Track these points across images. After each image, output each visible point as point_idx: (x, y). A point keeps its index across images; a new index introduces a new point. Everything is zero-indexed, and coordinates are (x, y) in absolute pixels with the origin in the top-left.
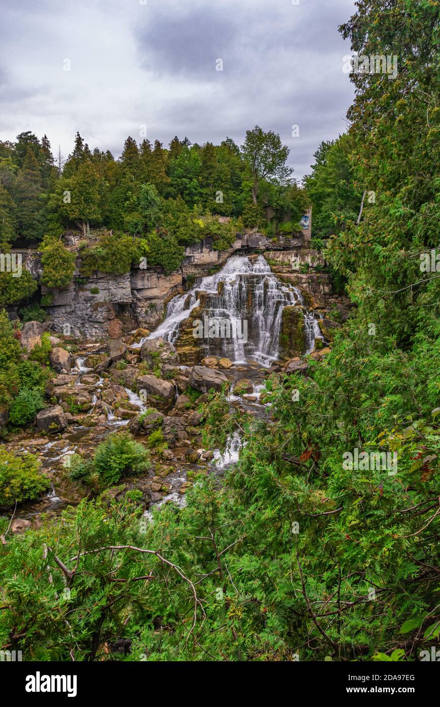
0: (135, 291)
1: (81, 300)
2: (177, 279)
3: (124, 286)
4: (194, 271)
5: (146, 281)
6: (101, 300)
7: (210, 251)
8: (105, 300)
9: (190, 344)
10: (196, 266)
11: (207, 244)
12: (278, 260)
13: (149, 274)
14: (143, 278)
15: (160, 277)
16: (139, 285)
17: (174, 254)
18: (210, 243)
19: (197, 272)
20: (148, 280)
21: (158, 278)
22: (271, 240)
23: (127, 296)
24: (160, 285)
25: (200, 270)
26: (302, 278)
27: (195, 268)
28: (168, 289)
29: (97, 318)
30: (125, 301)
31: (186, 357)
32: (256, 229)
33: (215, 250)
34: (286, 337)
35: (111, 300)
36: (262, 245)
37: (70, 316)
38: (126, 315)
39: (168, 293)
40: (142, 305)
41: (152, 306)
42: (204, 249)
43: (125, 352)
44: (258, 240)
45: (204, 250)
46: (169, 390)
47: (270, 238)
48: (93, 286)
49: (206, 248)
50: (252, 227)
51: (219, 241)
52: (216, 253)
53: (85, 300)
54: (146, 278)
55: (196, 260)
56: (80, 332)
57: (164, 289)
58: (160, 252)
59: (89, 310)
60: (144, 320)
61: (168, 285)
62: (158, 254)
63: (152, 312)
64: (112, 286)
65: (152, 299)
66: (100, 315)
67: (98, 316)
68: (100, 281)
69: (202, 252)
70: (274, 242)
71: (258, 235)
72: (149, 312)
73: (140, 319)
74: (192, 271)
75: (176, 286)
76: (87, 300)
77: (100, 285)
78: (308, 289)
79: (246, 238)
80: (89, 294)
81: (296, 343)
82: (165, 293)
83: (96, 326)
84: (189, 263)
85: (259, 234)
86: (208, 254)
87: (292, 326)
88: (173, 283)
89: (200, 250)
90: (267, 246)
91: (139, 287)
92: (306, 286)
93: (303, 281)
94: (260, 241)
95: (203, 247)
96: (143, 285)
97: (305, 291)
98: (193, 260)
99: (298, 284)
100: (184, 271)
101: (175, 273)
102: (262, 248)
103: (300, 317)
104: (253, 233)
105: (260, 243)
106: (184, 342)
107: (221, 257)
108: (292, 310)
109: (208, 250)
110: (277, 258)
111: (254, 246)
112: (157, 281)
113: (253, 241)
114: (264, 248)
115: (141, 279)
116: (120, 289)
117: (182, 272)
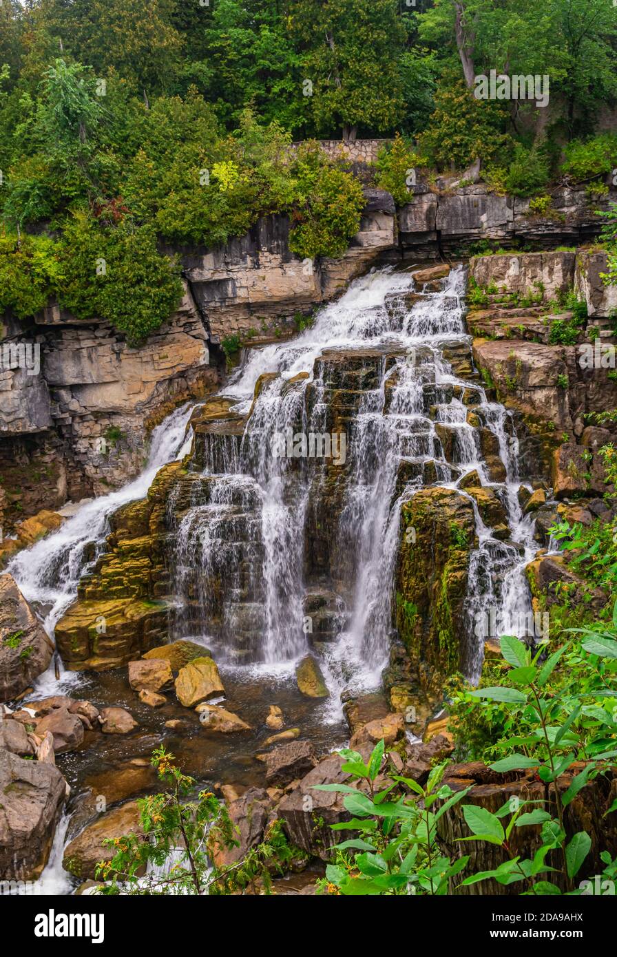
0: (63, 393)
4: (245, 324)
5: (85, 362)
7: (286, 260)
9: (127, 592)
10: (251, 308)
11: (272, 237)
13: (88, 343)
14: (77, 354)
15: (121, 351)
16: (69, 373)
17: (133, 286)
18: (284, 237)
19: (258, 326)
20: (90, 357)
21: (118, 353)
22: (525, 207)
23: (9, 414)
24: (126, 376)
25: (268, 321)
26: (526, 369)
27: (251, 313)
28: (150, 388)
30: (5, 429)
31: (90, 642)
32: (473, 173)
34: (412, 608)
36: (489, 225)
38: (47, 459)
39: (152, 397)
40: (87, 432)
41: (116, 436)
42: (265, 257)
44: (474, 210)
45: (262, 259)
47: (522, 198)
49: (271, 251)
50: (461, 166)
51: (305, 227)
52: (308, 267)
54: (84, 352)
55: (242, 293)
57: (137, 386)
60: (99, 476)
62: (89, 284)
63: (119, 452)
65: (114, 413)
70: (538, 210)
71: (475, 193)
72: (113, 450)
73: (90, 470)
74: (230, 325)
75: (182, 374)
78: (554, 410)
79: (425, 207)
81: (436, 639)
82: (143, 397)
84: (223, 300)
85: (479, 188)
86: (280, 271)
87: (428, 572)
88: (163, 366)
89: (249, 259)
90: (510, 227)
91: (70, 379)
92: (548, 398)
93: (534, 379)
94: (484, 210)
95: (259, 249)
96: (80, 374)
97: (542, 417)
98: (234, 293)
99: (513, 391)
100: (212, 325)
101: (177, 332)
102: (492, 235)
103: (455, 542)
104: (455, 188)
105: (484, 218)
106: (110, 584)
107: (332, 275)
108: (432, 509)
109: (278, 256)
110: (497, 278)
111: (460, 231)
112: (116, 363)
113: (457, 215)
114: (501, 233)
115: (73, 358)
117: (208, 328)
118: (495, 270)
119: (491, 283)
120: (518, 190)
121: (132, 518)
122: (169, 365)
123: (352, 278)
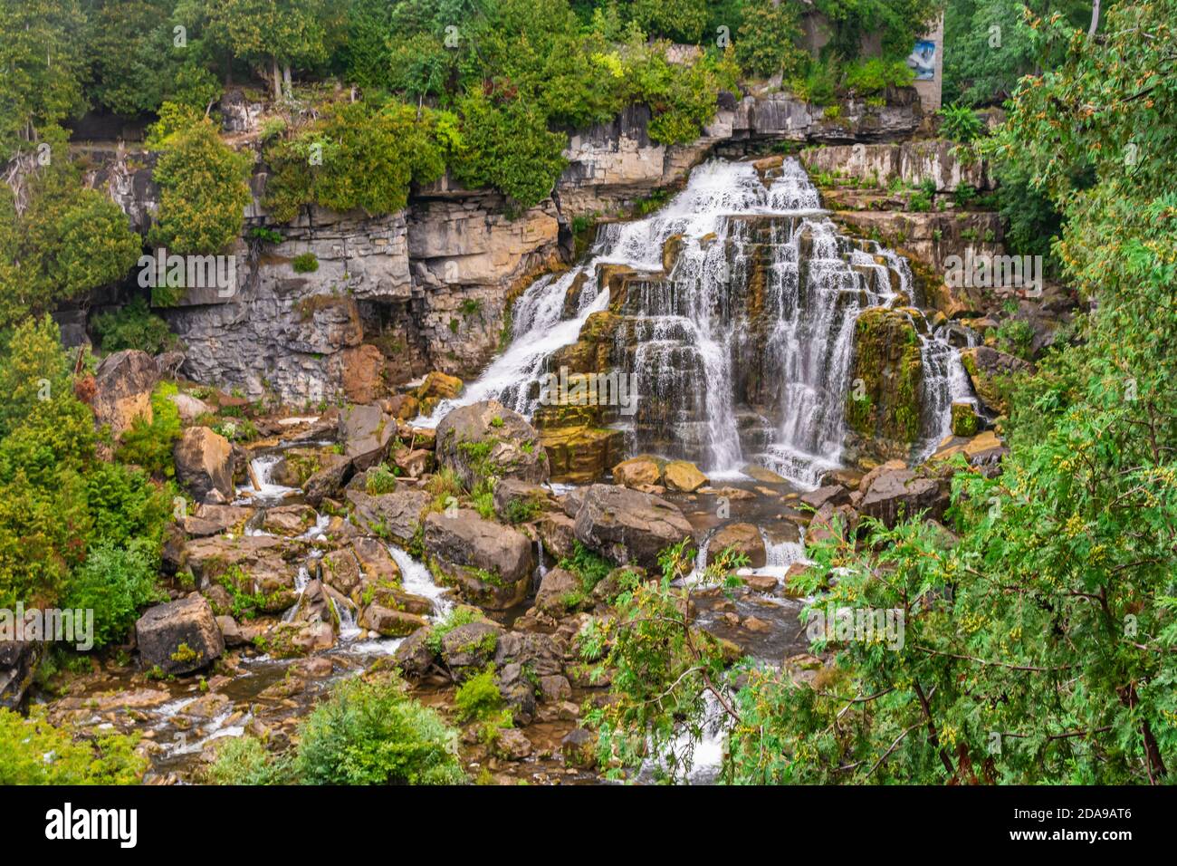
0: (421, 266)
1: (265, 289)
2: (542, 228)
3: (390, 250)
4: (592, 205)
5: (452, 235)
6: (324, 291)
7: (642, 145)
8: (333, 290)
9: (580, 420)
10: (600, 190)
11: (631, 125)
12: (843, 170)
13: (460, 215)
14: (444, 227)
15: (495, 223)
16: (434, 246)
17: (534, 156)
18: (641, 125)
19: (602, 207)
20: (459, 231)
21: (488, 225)
22: (821, 114)
23: (399, 278)
24: (495, 248)
25: (611, 204)
26: (913, 225)
27: (597, 195)
28: (517, 259)
29: (312, 341)
30: (392, 293)
31: (569, 457)
32: (776, 82)
33: (655, 143)
34: (867, 400)
35: (352, 291)
36: (793, 129)
37: (233, 336)
38: (396, 333)
39: (517, 269)
40: (441, 305)
41: (470, 308)
42: (624, 142)
43: (391, 442)
44: (782, 113)
45: (622, 144)
46: (516, 554)
47: (819, 105)
48: (301, 249)
49: (629, 137)
50: (766, 76)
51: (667, 116)
52: (659, 153)
53: (276, 290)
54: (453, 224)
55: (599, 174)
56: (263, 384)
57: (505, 257)
58: (494, 149)
59: (288, 319)
60: (447, 350)
61: (518, 246)
62: (487, 155)
63: (470, 327)
64: (354, 247)
65: (470, 286)
66: (321, 334)
67: (314, 337)
68: (319, 234)
69: (616, 149)
70: (832, 117)
71: (782, 99)
72: (462, 324)
73: (436, 345)
74: (587, 205)
75: (540, 250)
76: (283, 290)
77: (322, 247)
78: (931, 258)
79: (746, 108)
80: (290, 273)
81: (894, 419)
82: (508, 269)
83: (309, 365)
84: (578, 181)
85: (786, 95)
86: (634, 156)
87: (882, 368)
88: (530, 239)
89: (610, 143)
90: (809, 130)
91: (433, 252)
92: (927, 248)
93: (918, 233)
94: (789, 115)
95: (620, 134)
96: (446, 247)
97: (923, 263)
98: (593, 174)
99: (901, 243)
100: (562, 205)
101: (536, 210)
102: (794, 138)
103: (908, 341)
104: (766, 94)
105: (789, 121)
106: (566, 414)
107: (673, 163)
108: (884, 319)
109: (636, 142)
110: (840, 165)
111: (771, 131)
112: (486, 235)
113: (768, 117)
114: (801, 136)
115: (440, 230)
116: (377, 259)
117: (558, 207)
118: (839, 158)
119: (835, 169)
120: (818, 99)
121: (576, 357)
122: (534, 239)
123: (691, 167)
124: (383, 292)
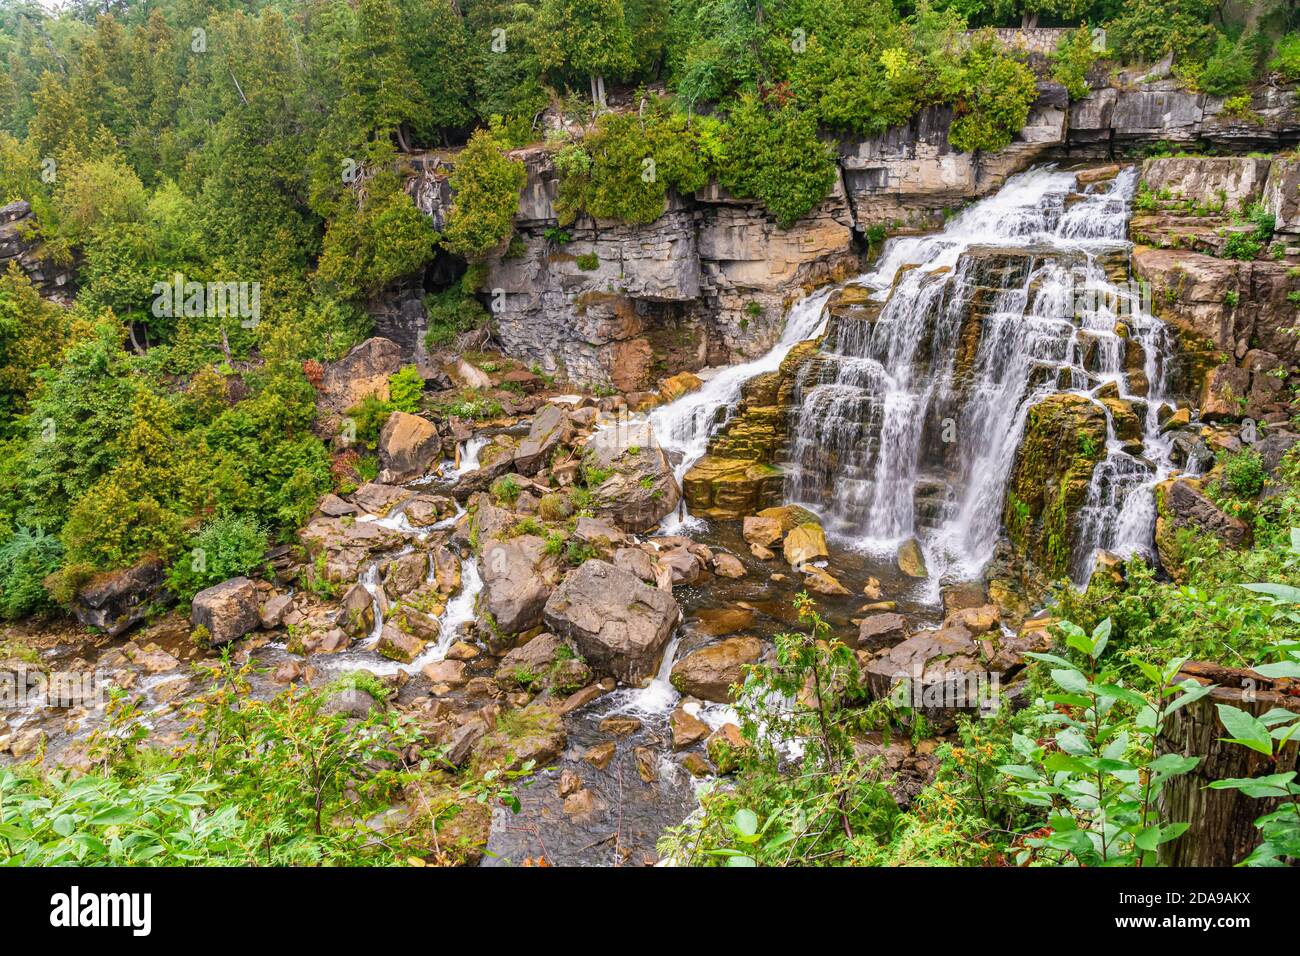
0: (713, 267)
1: (554, 283)
2: (832, 236)
3: (657, 255)
4: (892, 214)
5: (736, 239)
6: (603, 289)
7: (943, 152)
8: (610, 288)
9: (750, 454)
10: (900, 199)
11: (931, 128)
12: (1174, 190)
13: (741, 222)
14: (729, 232)
15: (770, 231)
16: (720, 248)
18: (944, 129)
19: (905, 216)
20: (740, 235)
21: (767, 234)
22: (1218, 107)
23: (664, 281)
24: (772, 256)
25: (916, 213)
26: (1191, 282)
27: (900, 204)
28: (793, 269)
29: (585, 332)
30: (658, 295)
31: (713, 494)
33: (958, 150)
34: (1024, 509)
35: (625, 291)
36: (1172, 126)
37: (531, 321)
38: (692, 326)
39: (795, 277)
40: (730, 305)
41: (757, 311)
42: (922, 148)
43: (552, 449)
44: (1157, 107)
45: (919, 150)
47: (1216, 96)
48: (587, 249)
49: (928, 142)
51: (968, 119)
52: (965, 160)
53: (562, 284)
54: (736, 231)
55: (893, 183)
56: (556, 362)
57: (781, 266)
58: (752, 161)
59: (570, 310)
60: (736, 346)
61: (795, 256)
62: (748, 165)
63: (757, 327)
64: (628, 249)
65: (754, 290)
66: (594, 326)
67: (587, 329)
68: (604, 236)
69: (912, 156)
70: (1233, 111)
71: (1162, 89)
72: (751, 324)
73: (727, 340)
74: (876, 214)
75: (824, 259)
76: (569, 284)
77: (603, 249)
78: (1216, 328)
79: (1102, 103)
80: (573, 269)
81: (1045, 542)
82: (785, 278)
83: (586, 352)
84: (874, 189)
85: (1169, 84)
86: (936, 163)
87: (1048, 476)
88: (807, 249)
89: (905, 149)
90: (1197, 128)
92: (1210, 316)
93: (1197, 294)
94: (1169, 109)
95: (917, 139)
96: (730, 251)
97: (1199, 334)
98: (886, 182)
99: (1171, 304)
100: (859, 213)
101: (825, 218)
102: (1174, 137)
103: (1082, 450)
104: (1140, 84)
105: (1167, 117)
106: (735, 446)
107: (988, 170)
108: (1061, 414)
109: (936, 148)
110: (1172, 183)
111: (1137, 131)
112: (764, 243)
113: (1136, 113)
114: (1185, 135)
115: (726, 235)
116: (648, 262)
117: (855, 216)
118: (1171, 174)
119: (1164, 188)
120: (1213, 88)
121: (763, 388)
122: (813, 249)
123: (1009, 175)
124: (650, 293)
